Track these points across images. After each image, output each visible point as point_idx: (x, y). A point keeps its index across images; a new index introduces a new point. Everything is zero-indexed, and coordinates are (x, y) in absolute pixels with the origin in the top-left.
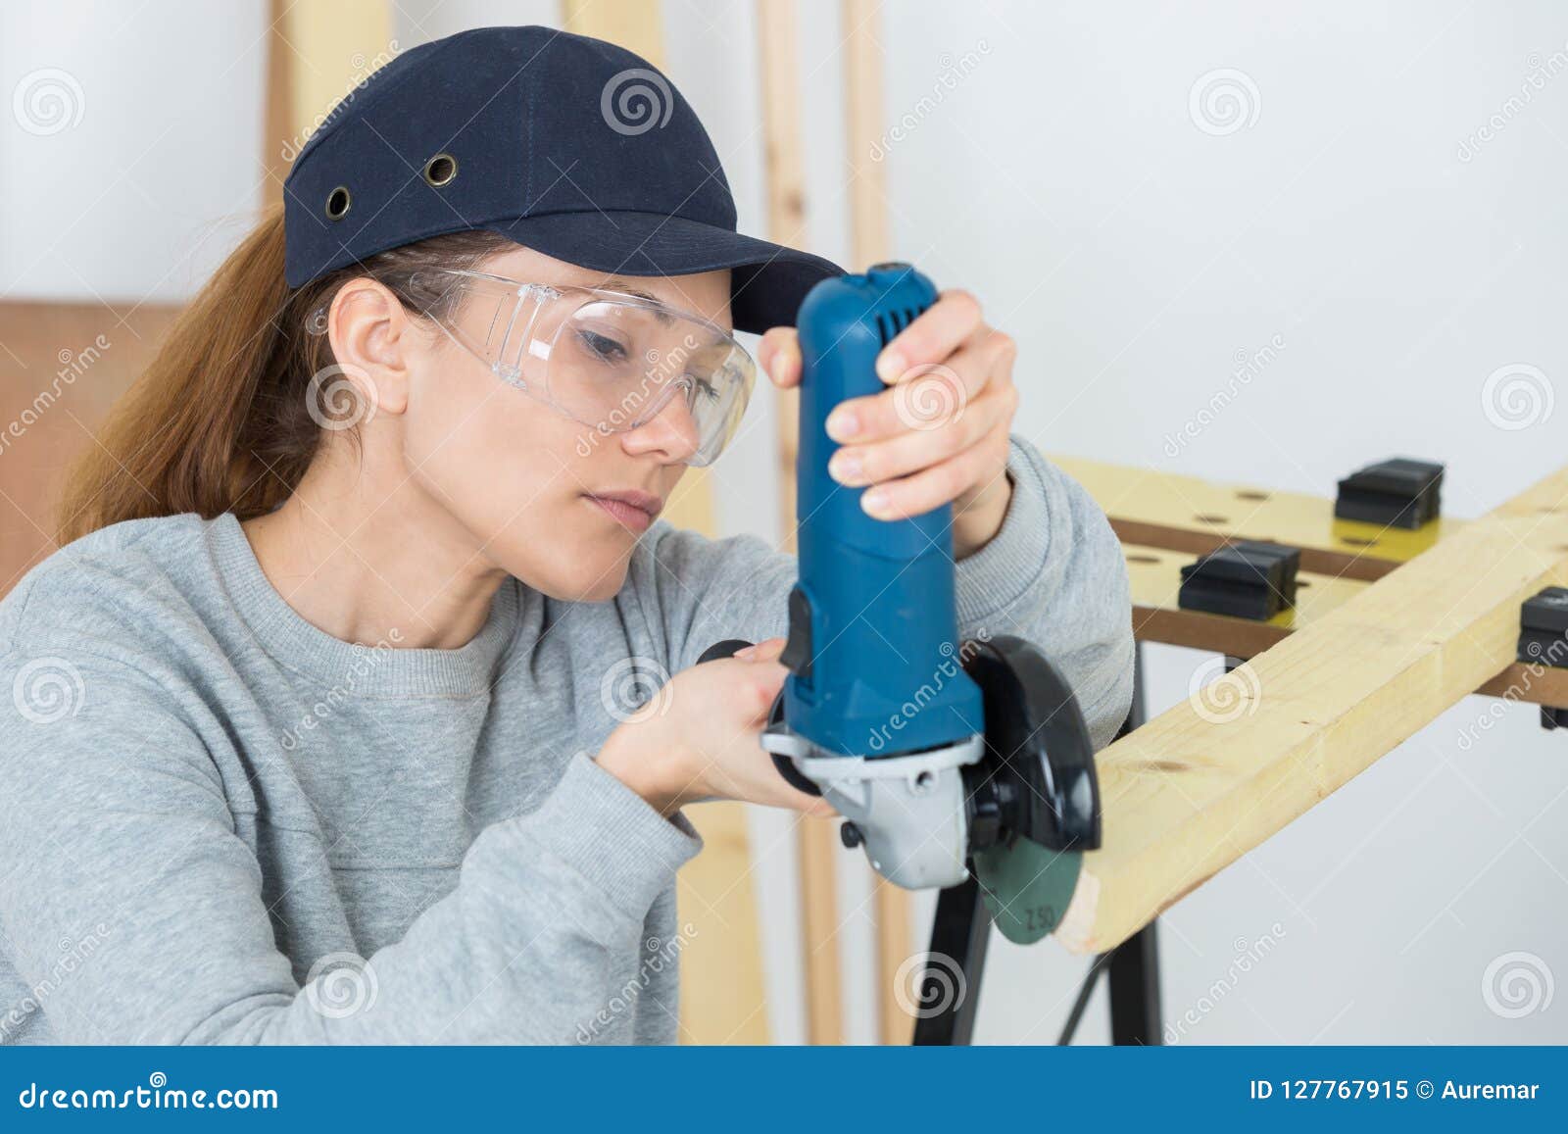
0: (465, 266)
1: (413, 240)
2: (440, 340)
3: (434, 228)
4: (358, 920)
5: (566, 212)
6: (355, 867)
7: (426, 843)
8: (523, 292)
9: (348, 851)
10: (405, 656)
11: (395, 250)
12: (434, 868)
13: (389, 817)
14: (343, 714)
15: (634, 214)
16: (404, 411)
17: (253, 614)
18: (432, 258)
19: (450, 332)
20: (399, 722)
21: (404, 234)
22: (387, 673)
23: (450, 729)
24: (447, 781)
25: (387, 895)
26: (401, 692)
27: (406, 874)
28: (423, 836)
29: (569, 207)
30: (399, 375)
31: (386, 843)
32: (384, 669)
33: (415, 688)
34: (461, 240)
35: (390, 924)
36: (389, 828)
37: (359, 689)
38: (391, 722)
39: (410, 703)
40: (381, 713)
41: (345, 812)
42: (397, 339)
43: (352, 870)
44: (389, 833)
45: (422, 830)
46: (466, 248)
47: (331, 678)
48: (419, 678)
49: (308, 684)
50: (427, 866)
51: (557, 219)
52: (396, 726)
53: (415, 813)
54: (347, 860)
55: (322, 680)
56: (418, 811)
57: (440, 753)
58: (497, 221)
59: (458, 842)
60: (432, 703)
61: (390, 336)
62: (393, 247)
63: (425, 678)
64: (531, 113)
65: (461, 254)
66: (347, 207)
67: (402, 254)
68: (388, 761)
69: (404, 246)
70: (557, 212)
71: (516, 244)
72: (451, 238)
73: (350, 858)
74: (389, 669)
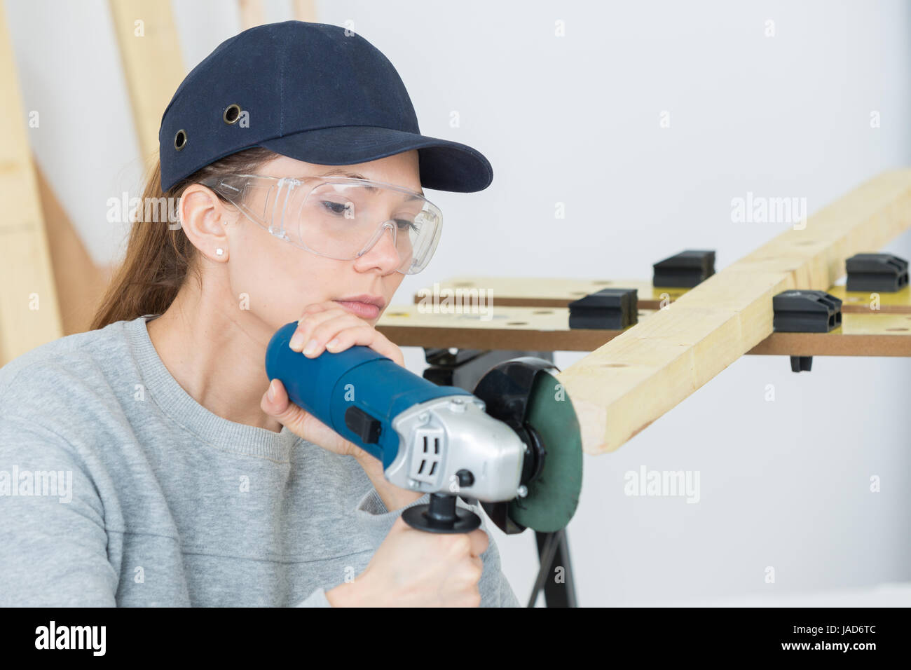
0: (251, 171)
1: (220, 158)
2: (241, 217)
3: (230, 149)
4: (203, 586)
5: (303, 131)
6: (205, 553)
7: (245, 543)
8: (281, 183)
9: (202, 543)
10: (250, 430)
11: (212, 164)
12: (249, 559)
13: (226, 525)
14: (207, 458)
15: (345, 128)
16: (228, 261)
17: (159, 392)
18: (233, 169)
19: (246, 212)
20: (239, 468)
21: (215, 153)
22: (237, 438)
23: (267, 479)
24: (262, 509)
25: (221, 572)
26: (243, 451)
27: (233, 561)
28: (245, 538)
29: (306, 128)
30: (223, 239)
31: (225, 541)
32: (236, 435)
33: (252, 450)
34: (247, 155)
35: (221, 590)
36: (226, 532)
37: (219, 444)
38: (234, 468)
39: (247, 458)
40: (229, 462)
41: (200, 520)
42: (219, 218)
43: (204, 555)
44: (227, 535)
45: (244, 536)
46: (249, 160)
47: (203, 435)
48: (256, 445)
49: (190, 436)
50: (245, 557)
51: (298, 136)
52: (236, 470)
53: (241, 525)
54: (201, 549)
55: (199, 435)
56: (243, 524)
57: (260, 491)
58: (265, 141)
59: (266, 547)
60: (261, 461)
61: (216, 217)
62: (210, 163)
63: (259, 446)
64: (282, 75)
65: (248, 163)
66: (185, 140)
67: (217, 167)
68: (228, 491)
69: (216, 162)
70: (298, 132)
71: (278, 155)
72: (242, 154)
73: (203, 548)
74: (239, 436)
